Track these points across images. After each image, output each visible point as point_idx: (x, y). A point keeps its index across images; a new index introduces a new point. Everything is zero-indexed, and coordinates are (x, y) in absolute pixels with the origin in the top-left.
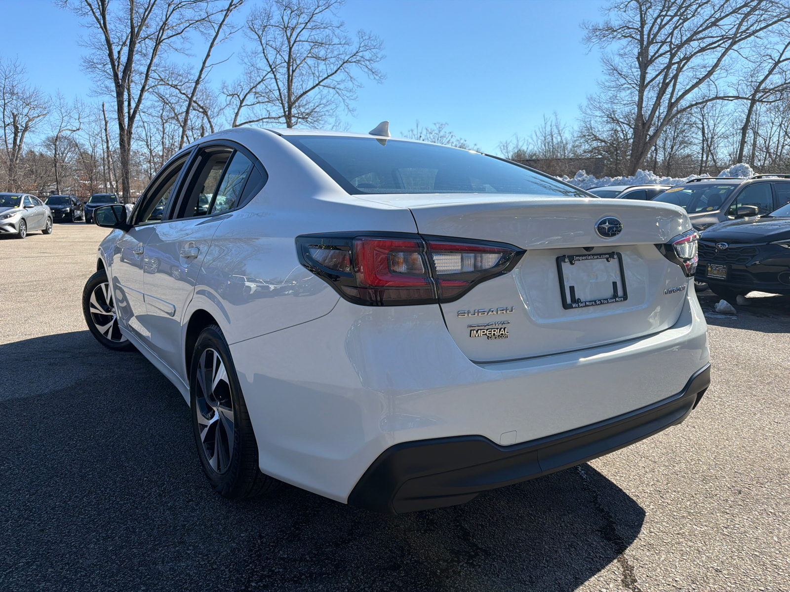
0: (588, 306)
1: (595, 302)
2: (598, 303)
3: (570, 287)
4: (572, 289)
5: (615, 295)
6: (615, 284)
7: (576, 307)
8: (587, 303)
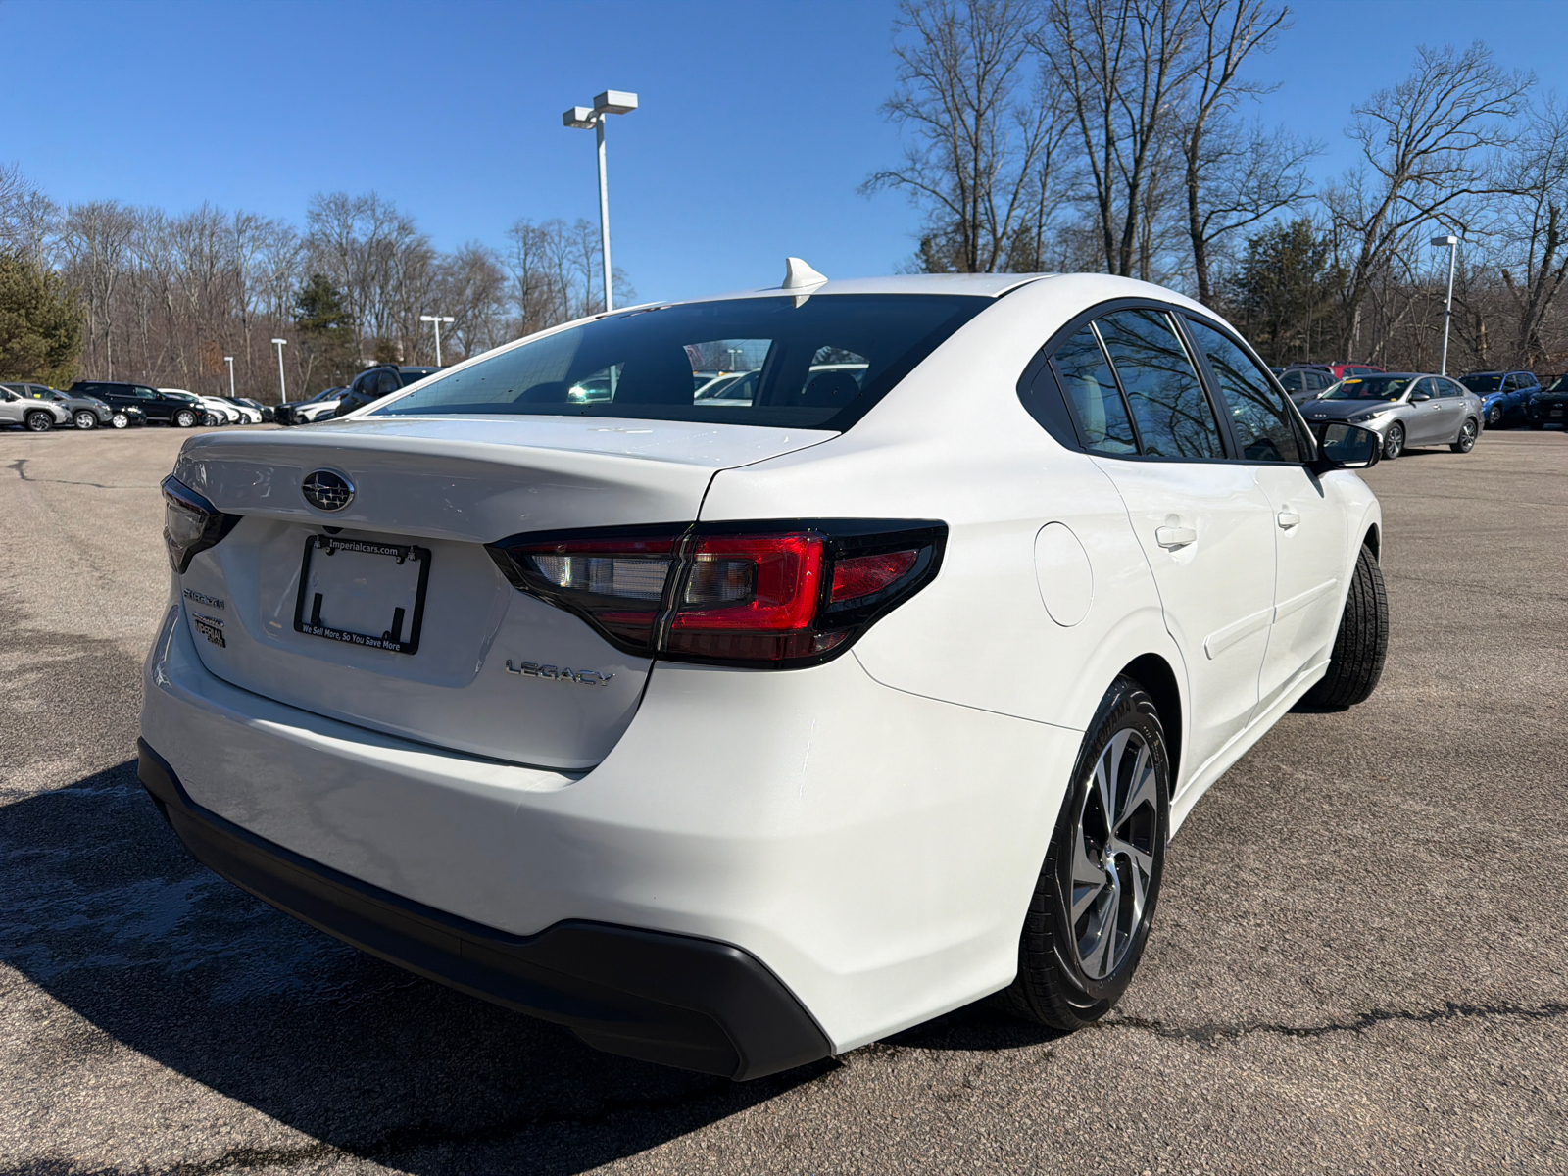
0: (327, 637)
1: (341, 633)
2: (345, 637)
3: (316, 594)
4: (319, 598)
5: (393, 636)
6: (399, 613)
7: (307, 633)
8: (327, 632)
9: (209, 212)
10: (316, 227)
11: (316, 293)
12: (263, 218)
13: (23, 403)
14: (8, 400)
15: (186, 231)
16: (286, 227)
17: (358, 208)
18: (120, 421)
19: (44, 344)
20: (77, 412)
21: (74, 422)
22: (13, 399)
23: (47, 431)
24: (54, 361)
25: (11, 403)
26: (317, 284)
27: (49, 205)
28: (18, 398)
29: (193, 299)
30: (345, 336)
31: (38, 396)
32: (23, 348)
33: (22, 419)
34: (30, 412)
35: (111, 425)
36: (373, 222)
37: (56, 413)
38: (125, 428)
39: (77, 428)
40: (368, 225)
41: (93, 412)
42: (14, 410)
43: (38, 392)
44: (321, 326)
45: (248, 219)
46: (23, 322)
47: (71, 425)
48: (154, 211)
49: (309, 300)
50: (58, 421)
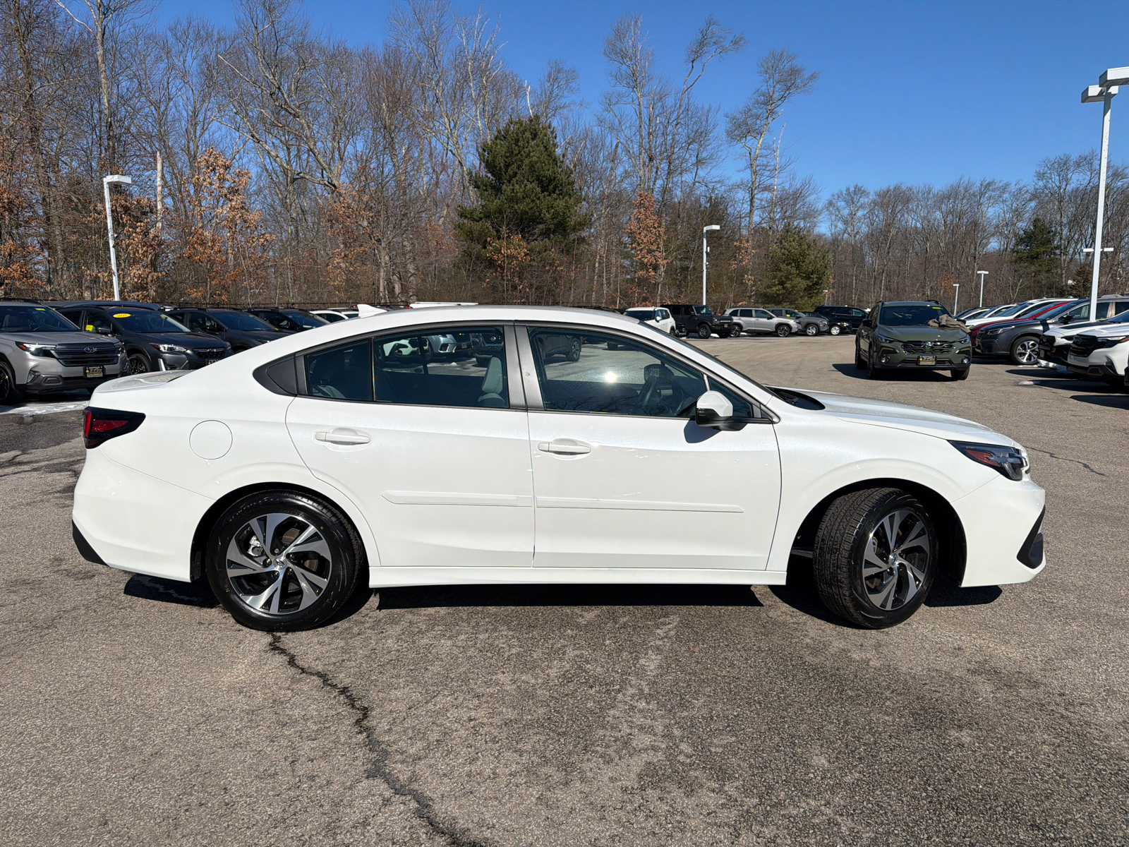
9: (963, 183)
10: (1041, 183)
11: (1033, 233)
12: (1000, 182)
13: (776, 320)
14: (769, 319)
15: (944, 198)
16: (1021, 186)
17: (1078, 165)
18: (835, 331)
19: (803, 284)
20: (808, 325)
21: (805, 331)
22: (771, 318)
23: (786, 337)
24: (810, 294)
25: (770, 320)
26: (1035, 226)
27: (864, 191)
28: (774, 317)
29: (941, 245)
30: (1053, 264)
31: (788, 316)
32: (793, 287)
33: (774, 330)
34: (779, 325)
35: (829, 333)
36: (1089, 173)
37: (792, 326)
38: (837, 335)
39: (806, 335)
40: (1084, 176)
41: (817, 325)
42: (771, 323)
43: (788, 314)
44: (1034, 258)
45: (989, 184)
46: (794, 271)
47: (803, 333)
48: (927, 186)
49: (1028, 238)
50: (793, 331)
